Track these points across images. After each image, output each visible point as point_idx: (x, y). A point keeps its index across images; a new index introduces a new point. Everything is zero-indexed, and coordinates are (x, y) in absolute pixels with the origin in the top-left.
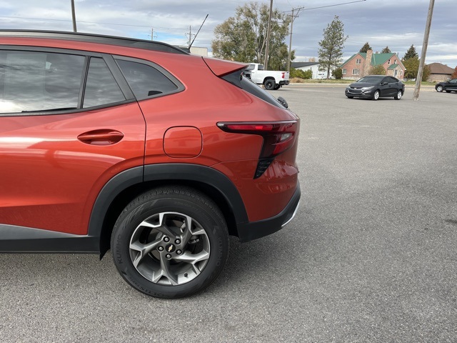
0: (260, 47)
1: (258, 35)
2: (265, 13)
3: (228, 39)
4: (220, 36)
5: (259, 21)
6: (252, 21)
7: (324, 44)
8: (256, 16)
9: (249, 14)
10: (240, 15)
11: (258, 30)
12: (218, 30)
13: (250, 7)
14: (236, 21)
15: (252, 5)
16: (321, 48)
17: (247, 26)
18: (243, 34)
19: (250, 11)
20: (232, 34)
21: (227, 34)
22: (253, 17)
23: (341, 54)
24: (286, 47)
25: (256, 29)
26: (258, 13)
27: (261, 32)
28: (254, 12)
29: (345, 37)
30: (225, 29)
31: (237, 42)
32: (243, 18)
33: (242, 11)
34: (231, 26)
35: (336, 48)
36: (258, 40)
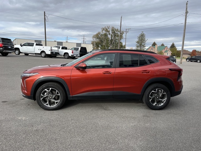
0: (111, 43)
1: (110, 39)
2: (113, 30)
3: (98, 40)
4: (95, 39)
5: (111, 33)
6: (108, 33)
7: (138, 42)
8: (109, 31)
9: (107, 30)
10: (103, 31)
11: (110, 37)
12: (94, 37)
13: (107, 28)
14: (101, 33)
15: (108, 27)
16: (137, 44)
17: (106, 35)
18: (104, 38)
19: (107, 29)
20: (100, 38)
21: (97, 38)
22: (108, 32)
23: (145, 46)
24: (122, 43)
25: (109, 36)
26: (110, 30)
27: (111, 37)
28: (108, 30)
29: (146, 40)
30: (97, 36)
31: (102, 41)
32: (104, 32)
33: (104, 29)
34: (99, 35)
35: (143, 44)
36: (110, 41)
